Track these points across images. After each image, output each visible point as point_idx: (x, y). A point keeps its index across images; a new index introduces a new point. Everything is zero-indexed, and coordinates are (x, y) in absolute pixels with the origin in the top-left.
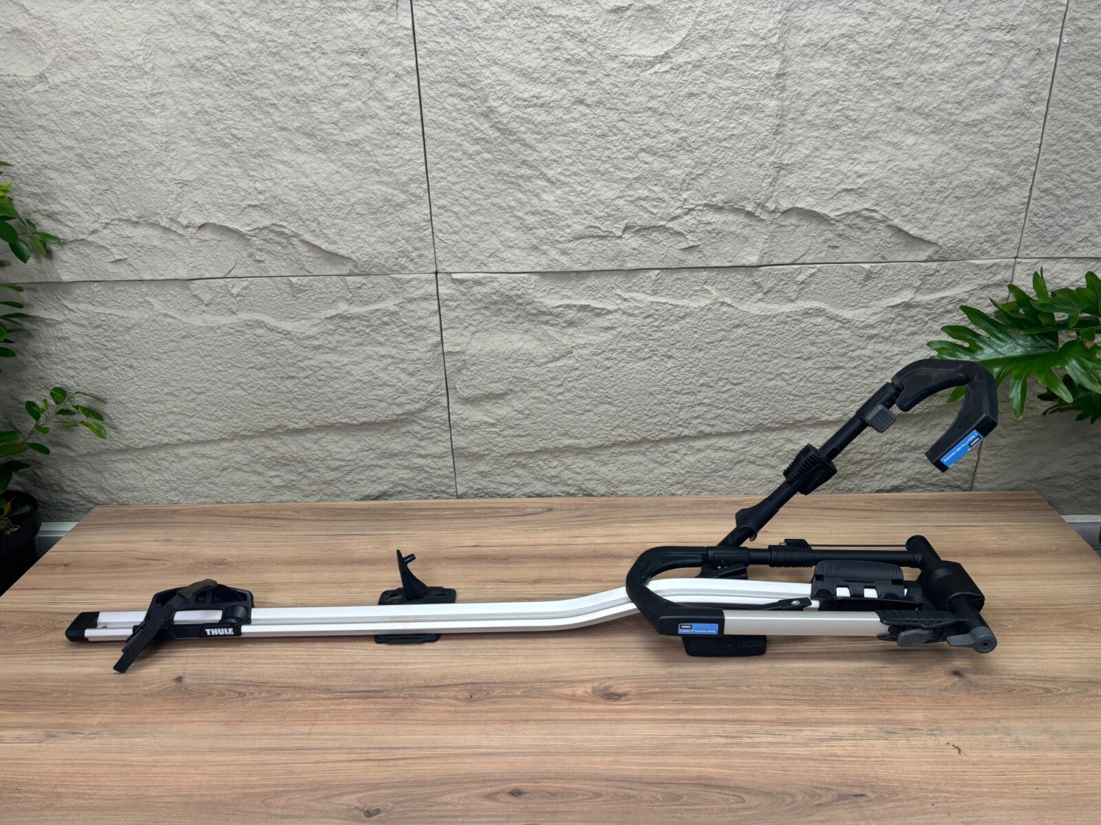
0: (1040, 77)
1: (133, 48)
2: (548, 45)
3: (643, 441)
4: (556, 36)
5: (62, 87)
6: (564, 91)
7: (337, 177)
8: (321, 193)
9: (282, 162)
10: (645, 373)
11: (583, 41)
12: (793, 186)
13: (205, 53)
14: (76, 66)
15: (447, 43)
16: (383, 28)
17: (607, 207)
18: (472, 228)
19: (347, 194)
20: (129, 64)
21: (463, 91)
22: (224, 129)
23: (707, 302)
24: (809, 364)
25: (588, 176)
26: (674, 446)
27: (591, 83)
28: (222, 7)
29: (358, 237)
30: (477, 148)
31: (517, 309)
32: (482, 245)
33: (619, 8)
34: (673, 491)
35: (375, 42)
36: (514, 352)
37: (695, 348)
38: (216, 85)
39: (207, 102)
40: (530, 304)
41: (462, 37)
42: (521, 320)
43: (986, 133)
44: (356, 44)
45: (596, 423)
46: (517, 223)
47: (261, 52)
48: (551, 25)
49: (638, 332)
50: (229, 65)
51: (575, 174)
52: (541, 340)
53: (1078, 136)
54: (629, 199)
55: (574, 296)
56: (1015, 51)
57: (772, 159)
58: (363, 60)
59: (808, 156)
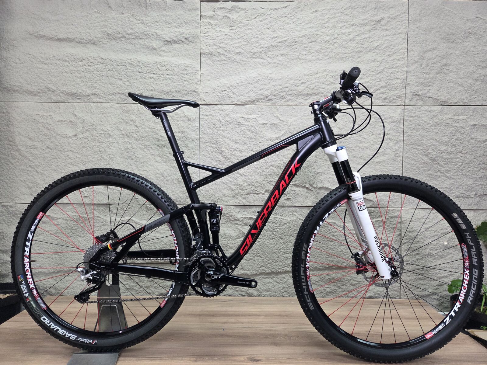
0: (399, 149)
1: (108, 128)
2: (242, 133)
3: (272, 273)
4: (244, 130)
5: (82, 139)
6: (246, 147)
7: (169, 171)
8: (163, 175)
9: (151, 165)
10: (273, 244)
11: (253, 132)
12: (322, 180)
13: (132, 131)
14: (88, 132)
15: (210, 131)
16: (190, 126)
17: (260, 184)
18: (213, 189)
19: (171, 176)
20: (106, 133)
21: (214, 145)
22: (133, 154)
23: (295, 218)
24: (332, 243)
25: (253, 174)
26: (284, 275)
27: (255, 145)
28: (140, 118)
29: (173, 191)
30: (217, 163)
31: (227, 218)
32: (216, 195)
33: (264, 123)
34: (284, 295)
35: (187, 130)
36: (225, 234)
37: (291, 235)
38: (133, 141)
39: (129, 146)
40: (231, 216)
41: (215, 130)
42: (228, 223)
43: (383, 165)
44: (181, 130)
45: (254, 264)
46: (229, 188)
47: (150, 131)
48: (243, 127)
49: (270, 228)
50: (139, 135)
51: (249, 173)
52: (235, 230)
53: (415, 168)
54: (267, 181)
55: (247, 214)
56: (389, 141)
57: (314, 170)
58: (182, 135)
59: (326, 170)
